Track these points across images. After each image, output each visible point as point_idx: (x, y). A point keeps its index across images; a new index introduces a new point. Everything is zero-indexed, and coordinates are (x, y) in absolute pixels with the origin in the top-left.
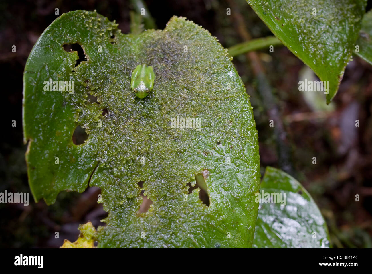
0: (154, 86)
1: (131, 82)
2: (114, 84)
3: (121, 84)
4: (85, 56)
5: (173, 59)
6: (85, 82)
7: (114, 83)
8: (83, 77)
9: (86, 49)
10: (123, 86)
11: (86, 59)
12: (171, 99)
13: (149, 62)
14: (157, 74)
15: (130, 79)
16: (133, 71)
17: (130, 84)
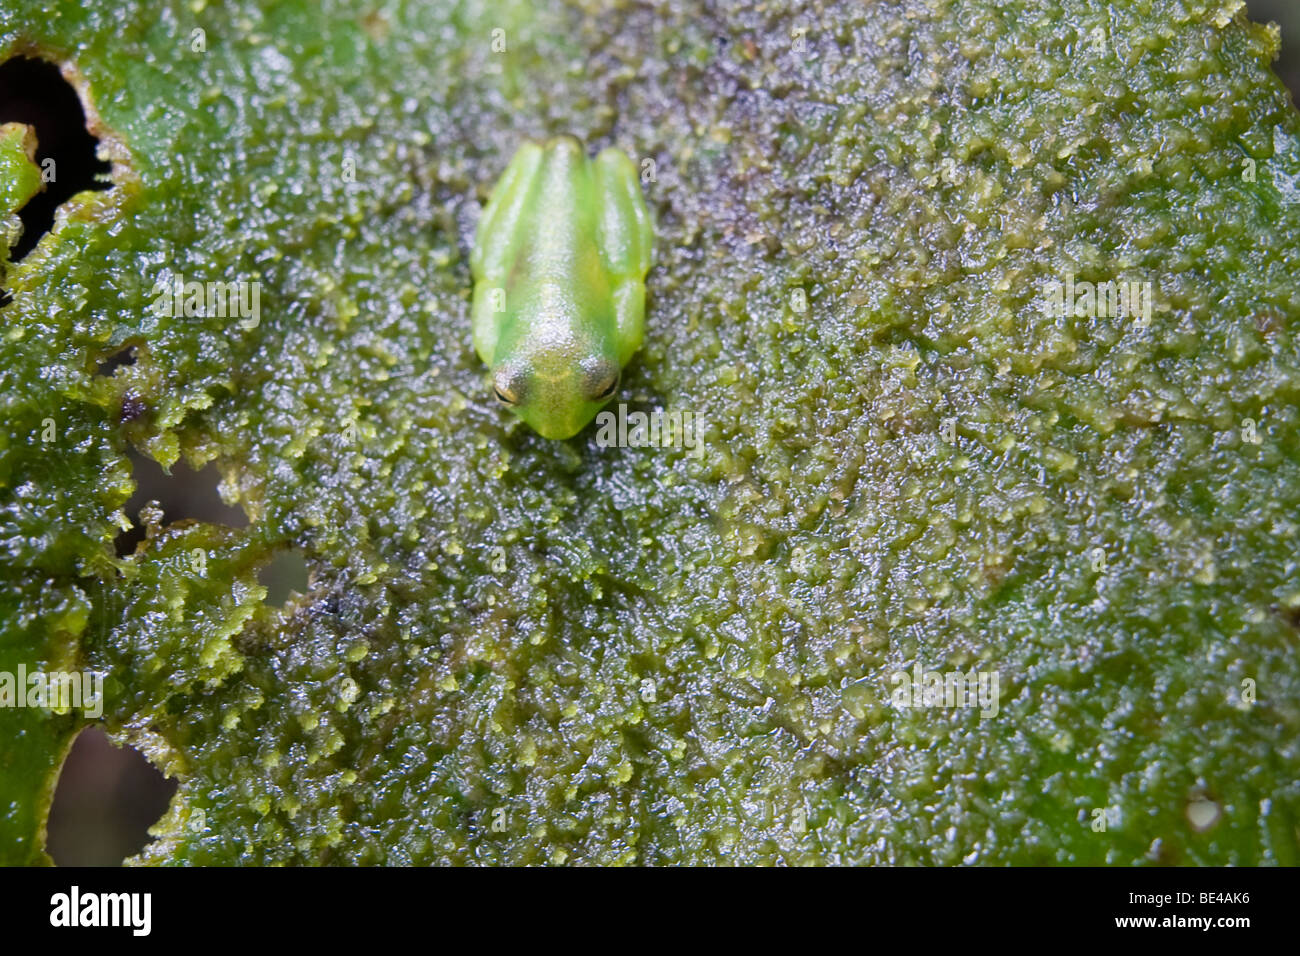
0: (647, 316)
1: (470, 299)
2: (339, 337)
3: (394, 333)
4: (94, 141)
5: (787, 82)
6: (107, 370)
7: (343, 328)
8: (82, 341)
9: (99, 87)
10: (417, 342)
11: (106, 167)
12: (790, 431)
13: (604, 110)
14: (665, 211)
15: (462, 275)
16: (483, 202)
17: (468, 314)
